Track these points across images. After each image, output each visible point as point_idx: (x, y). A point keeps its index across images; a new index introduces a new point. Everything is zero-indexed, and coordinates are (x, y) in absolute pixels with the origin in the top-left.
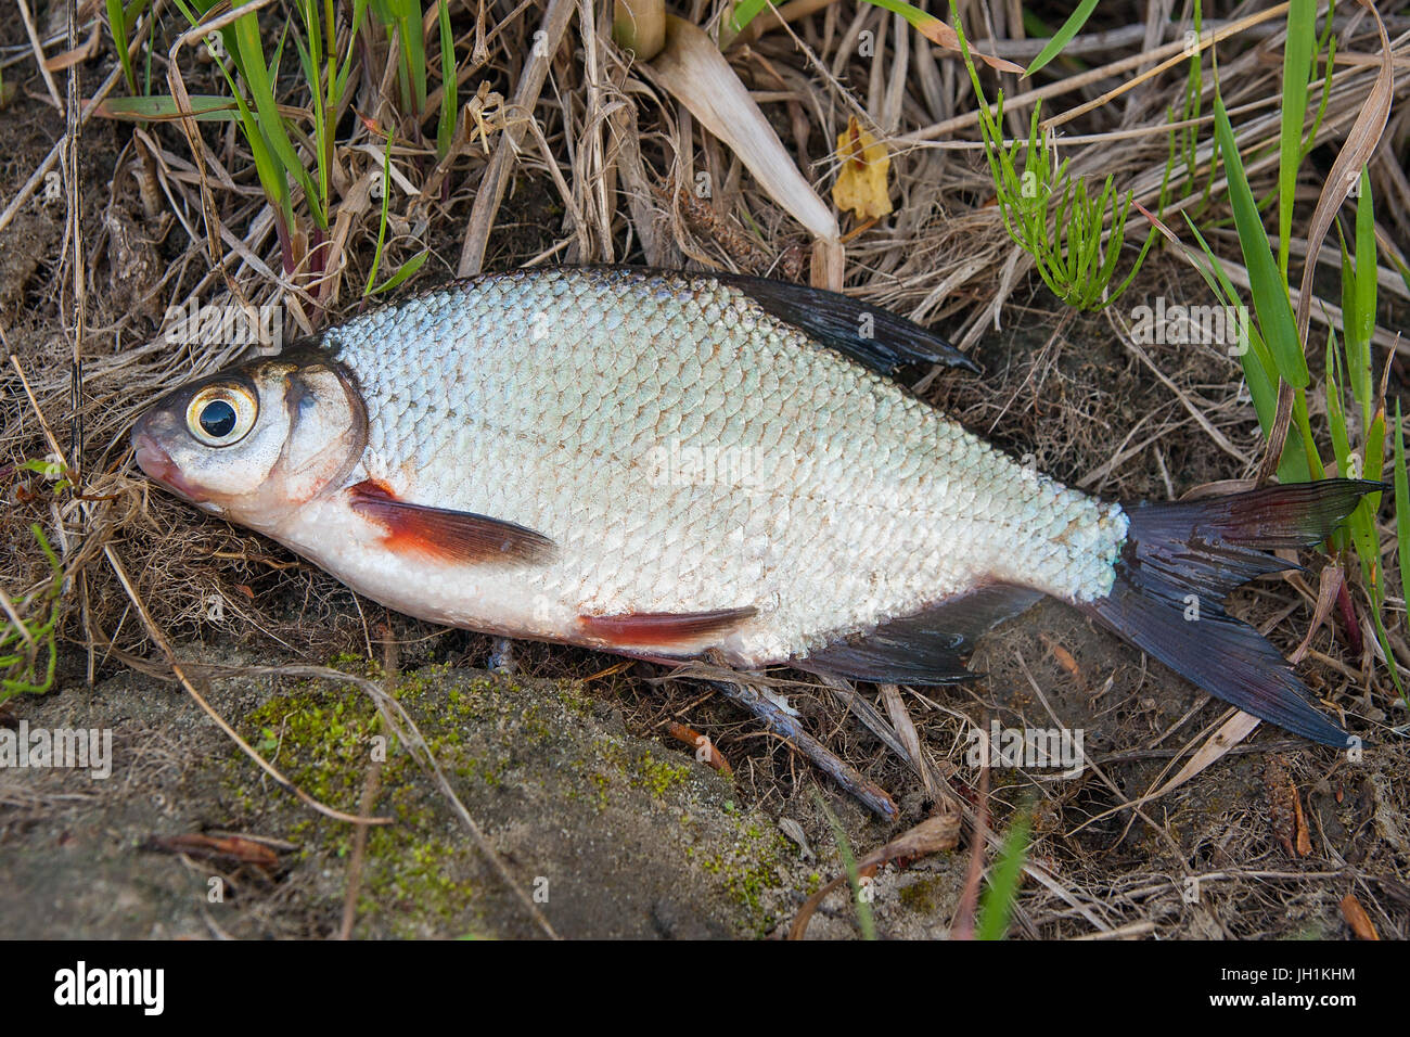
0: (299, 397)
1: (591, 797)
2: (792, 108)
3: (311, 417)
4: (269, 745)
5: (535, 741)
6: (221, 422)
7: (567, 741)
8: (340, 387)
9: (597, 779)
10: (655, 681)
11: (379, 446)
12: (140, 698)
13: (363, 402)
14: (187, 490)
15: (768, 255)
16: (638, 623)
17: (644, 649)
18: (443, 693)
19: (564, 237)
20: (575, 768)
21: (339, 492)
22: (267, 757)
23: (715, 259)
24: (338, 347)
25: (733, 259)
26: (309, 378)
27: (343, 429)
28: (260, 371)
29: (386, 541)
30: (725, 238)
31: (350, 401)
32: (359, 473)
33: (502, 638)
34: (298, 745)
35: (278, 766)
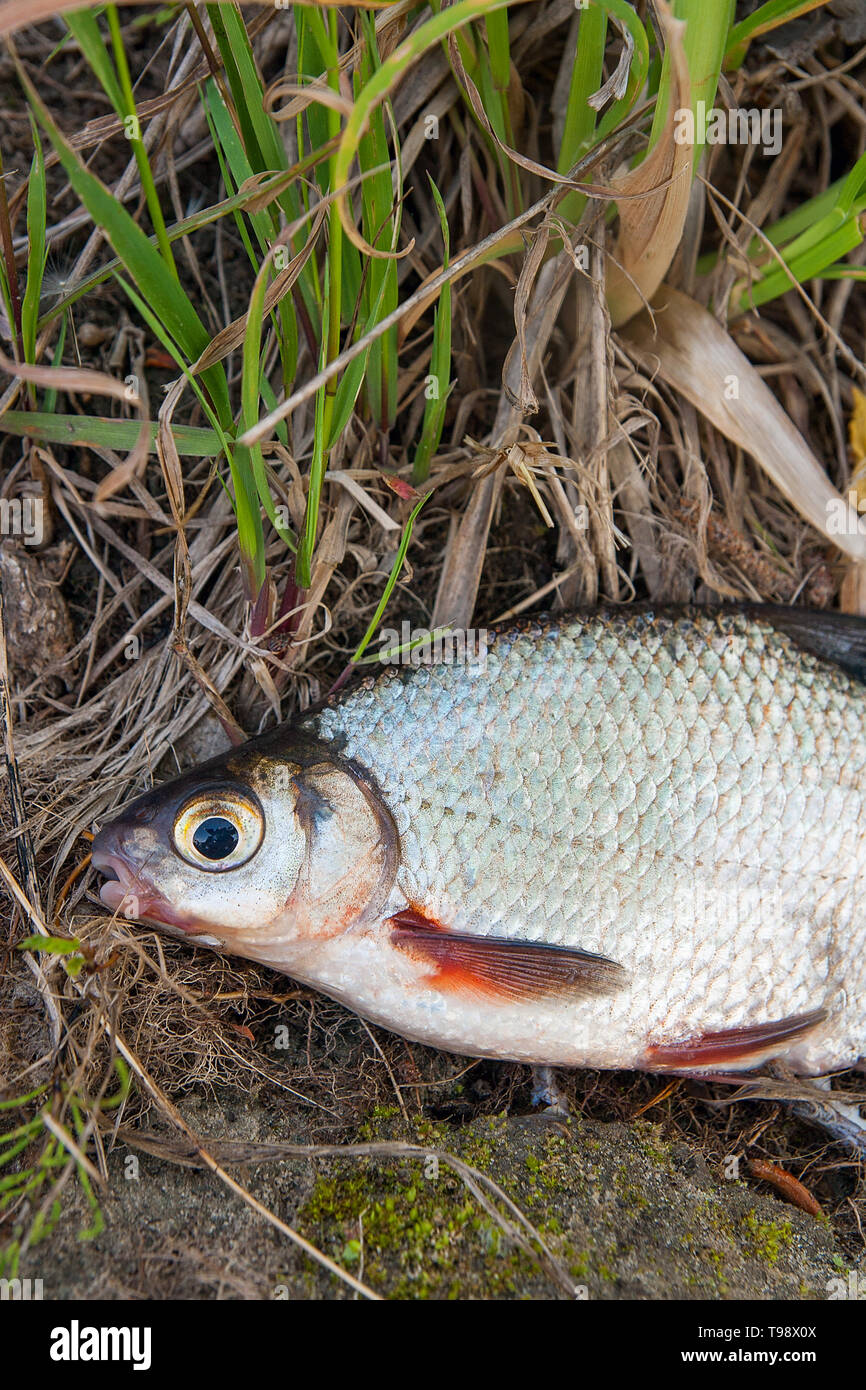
0: (311, 809)
1: (710, 1279)
2: (783, 381)
3: (328, 829)
4: (348, 1254)
5: (634, 1215)
6: (218, 841)
7: (667, 1209)
8: (358, 792)
9: (711, 1255)
10: (719, 1103)
11: (415, 865)
12: (159, 1187)
13: (388, 811)
14: (180, 924)
15: (784, 578)
16: (710, 1046)
17: (704, 1069)
18: (515, 1160)
19: (561, 568)
20: (685, 1245)
21: (376, 926)
22: (351, 1268)
23: (735, 587)
24: (342, 740)
25: (755, 584)
26: (320, 783)
27: (370, 845)
28: (256, 774)
29: (432, 981)
30: (750, 566)
31: (373, 809)
32: (397, 900)
33: (541, 1067)
34: (379, 1249)
35: (366, 1280)
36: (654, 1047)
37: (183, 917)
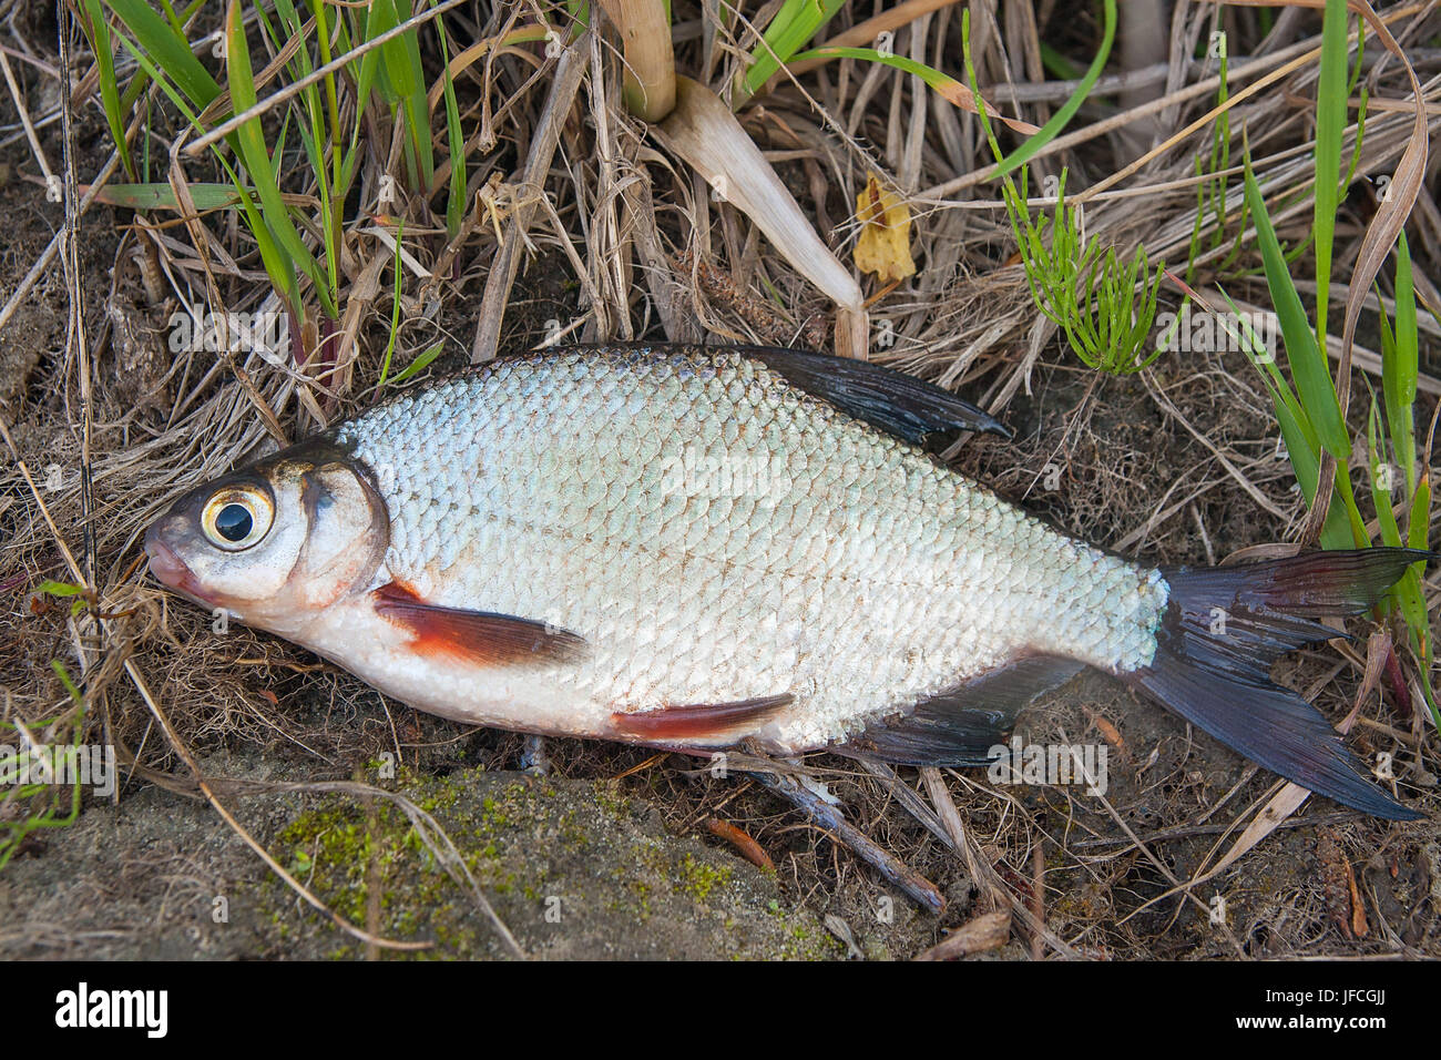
0: (316, 498)
1: (633, 907)
2: (808, 166)
3: (329, 517)
4: (302, 867)
5: (572, 849)
6: (237, 526)
7: (605, 848)
8: (358, 486)
9: (638, 887)
10: (692, 774)
11: (402, 546)
12: (167, 816)
13: (383, 501)
14: (205, 596)
15: (789, 325)
16: (674, 717)
18: (477, 801)
19: (580, 314)
20: (616, 877)
21: (363, 596)
22: (302, 879)
23: (737, 331)
24: (354, 443)
25: (755, 329)
26: (326, 477)
27: (362, 529)
28: (275, 471)
29: (413, 645)
30: (746, 310)
31: (368, 500)
32: (383, 575)
34: (332, 865)
35: (313, 889)
36: (617, 714)
37: (207, 590)
